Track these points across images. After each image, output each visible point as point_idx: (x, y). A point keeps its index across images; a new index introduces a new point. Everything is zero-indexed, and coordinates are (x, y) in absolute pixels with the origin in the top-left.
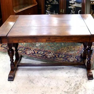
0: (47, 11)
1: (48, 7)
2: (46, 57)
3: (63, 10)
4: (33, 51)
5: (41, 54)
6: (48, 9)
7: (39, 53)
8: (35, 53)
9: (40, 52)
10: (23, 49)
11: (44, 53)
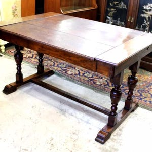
0: (108, 17)
1: (110, 11)
2: (94, 83)
3: (133, 19)
4: (78, 71)
5: (88, 78)
6: (110, 14)
7: (86, 75)
8: (79, 74)
9: (88, 74)
10: (65, 66)
11: (92, 77)
